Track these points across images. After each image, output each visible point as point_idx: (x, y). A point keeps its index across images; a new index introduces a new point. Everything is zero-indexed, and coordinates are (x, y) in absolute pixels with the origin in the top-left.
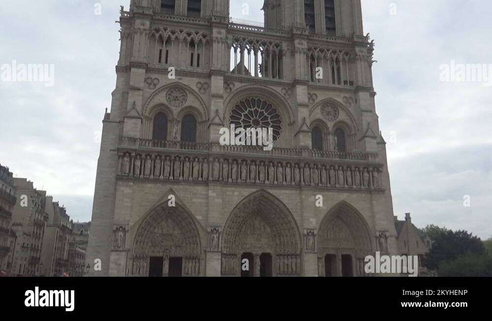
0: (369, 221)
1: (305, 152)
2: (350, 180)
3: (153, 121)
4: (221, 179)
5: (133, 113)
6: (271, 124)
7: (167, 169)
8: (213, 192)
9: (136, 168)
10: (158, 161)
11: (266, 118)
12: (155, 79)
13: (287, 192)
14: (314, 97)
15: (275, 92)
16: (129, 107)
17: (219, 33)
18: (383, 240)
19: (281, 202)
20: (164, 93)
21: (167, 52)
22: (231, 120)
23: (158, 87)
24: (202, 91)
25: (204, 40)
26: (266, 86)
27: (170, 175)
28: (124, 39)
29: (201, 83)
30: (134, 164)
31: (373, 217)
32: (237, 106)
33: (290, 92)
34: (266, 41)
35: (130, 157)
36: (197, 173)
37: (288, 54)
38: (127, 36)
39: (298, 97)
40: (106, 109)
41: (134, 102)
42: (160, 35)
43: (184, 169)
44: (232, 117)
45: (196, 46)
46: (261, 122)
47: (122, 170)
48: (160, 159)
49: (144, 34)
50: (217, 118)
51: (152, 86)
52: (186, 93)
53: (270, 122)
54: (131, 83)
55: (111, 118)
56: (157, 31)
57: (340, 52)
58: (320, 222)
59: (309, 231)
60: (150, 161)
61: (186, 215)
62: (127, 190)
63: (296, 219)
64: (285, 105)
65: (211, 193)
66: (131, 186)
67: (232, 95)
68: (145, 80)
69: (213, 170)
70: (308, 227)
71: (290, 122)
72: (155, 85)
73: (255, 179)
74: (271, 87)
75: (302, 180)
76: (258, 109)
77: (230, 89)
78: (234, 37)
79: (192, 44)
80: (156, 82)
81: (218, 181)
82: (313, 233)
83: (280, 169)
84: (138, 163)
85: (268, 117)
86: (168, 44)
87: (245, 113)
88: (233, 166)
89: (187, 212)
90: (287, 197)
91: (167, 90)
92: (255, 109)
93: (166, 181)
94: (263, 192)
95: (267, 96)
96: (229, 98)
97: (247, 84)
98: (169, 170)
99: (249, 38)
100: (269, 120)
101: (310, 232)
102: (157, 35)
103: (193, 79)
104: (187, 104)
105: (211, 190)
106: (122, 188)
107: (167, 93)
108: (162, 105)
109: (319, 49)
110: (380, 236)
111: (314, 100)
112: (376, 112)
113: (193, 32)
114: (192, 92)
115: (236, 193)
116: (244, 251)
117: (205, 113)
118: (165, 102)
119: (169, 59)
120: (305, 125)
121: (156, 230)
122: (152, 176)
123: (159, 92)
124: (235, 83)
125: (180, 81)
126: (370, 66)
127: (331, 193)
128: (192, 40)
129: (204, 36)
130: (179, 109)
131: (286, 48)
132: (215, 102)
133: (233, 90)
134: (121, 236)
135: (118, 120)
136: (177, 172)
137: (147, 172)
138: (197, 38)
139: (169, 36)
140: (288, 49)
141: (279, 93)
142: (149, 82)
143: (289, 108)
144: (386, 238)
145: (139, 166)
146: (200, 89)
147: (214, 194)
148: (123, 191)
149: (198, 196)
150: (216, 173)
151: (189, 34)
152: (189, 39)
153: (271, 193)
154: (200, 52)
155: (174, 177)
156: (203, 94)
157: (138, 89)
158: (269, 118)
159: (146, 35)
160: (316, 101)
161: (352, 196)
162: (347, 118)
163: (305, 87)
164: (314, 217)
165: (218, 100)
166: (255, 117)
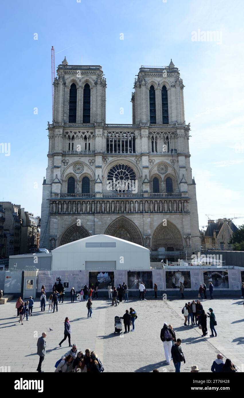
0: (181, 230)
1: (146, 194)
2: (171, 208)
3: (67, 182)
4: (101, 212)
5: (56, 181)
6: (130, 178)
7: (74, 208)
8: (97, 219)
9: (59, 208)
10: (69, 204)
11: (127, 175)
12: (67, 160)
13: (136, 216)
14: (153, 161)
15: (131, 161)
16: (54, 177)
17: (99, 131)
18: (188, 240)
19: (133, 222)
20: (72, 167)
21: (73, 143)
22: (108, 178)
23: (69, 164)
24: (92, 164)
25: (92, 136)
26: (126, 158)
27: (76, 211)
28: (51, 139)
29: (90, 160)
30: (58, 207)
31: (183, 228)
32: (111, 170)
34: (126, 131)
35: (56, 204)
36: (89, 209)
37: (139, 137)
38: (52, 137)
39: (143, 163)
40: (44, 177)
41: (57, 175)
42: (69, 135)
43: (83, 208)
44: (108, 176)
45: (88, 139)
46: (124, 177)
47: (52, 210)
48: (70, 203)
49: (60, 137)
50: (99, 179)
51: (66, 164)
52: (83, 166)
54: (55, 164)
55: (46, 182)
56: (67, 133)
57: (169, 133)
58: (153, 232)
59: (146, 237)
60: (65, 205)
61: (84, 230)
62: (55, 220)
63: (140, 230)
64: (137, 167)
65: (96, 220)
66: (57, 218)
67: (108, 164)
68: (62, 161)
69: (97, 207)
70: (147, 234)
71: (140, 176)
72: (67, 163)
73: (119, 211)
75: (144, 210)
76: (122, 170)
77: (106, 161)
78: (108, 131)
79: (85, 138)
80: (67, 161)
81: (99, 213)
83: (132, 205)
84: (60, 206)
86: (73, 139)
87: (115, 173)
88: (107, 204)
89: (85, 229)
91: (73, 165)
92: (121, 170)
93: (74, 214)
94: (123, 217)
95: (127, 163)
96: (106, 167)
97: (115, 158)
98: (75, 209)
99: (116, 131)
101: (148, 237)
102: (67, 136)
103: (86, 158)
104: (84, 172)
105: (96, 218)
106: (53, 219)
107: (74, 166)
108: (71, 173)
109: (156, 132)
110: (186, 238)
111: (153, 163)
112: (191, 167)
113: (85, 131)
114: (87, 165)
115: (109, 219)
117: (93, 176)
118: (73, 172)
119: (74, 148)
120: (146, 179)
121: (71, 238)
122: (67, 212)
123: (69, 167)
124: (109, 158)
125: (80, 160)
126: (188, 139)
127: (159, 216)
128: (85, 136)
129: (92, 133)
130: (80, 175)
131: (137, 134)
133: (108, 162)
134: (53, 242)
135: (50, 183)
136: (79, 209)
137: (65, 210)
138: (88, 135)
139: (73, 135)
140: (139, 135)
141: (133, 161)
142: (64, 162)
143: (139, 169)
144: (190, 239)
145: (60, 208)
146: (90, 163)
147: (98, 220)
148: (53, 220)
149: (90, 221)
150: (98, 209)
151: (83, 133)
152: (84, 136)
153: (127, 217)
154: (90, 142)
155: (78, 212)
156: (92, 165)
157: (58, 167)
158: (129, 175)
159: (61, 137)
160: (155, 163)
161: (172, 217)
162: (172, 171)
163: (147, 157)
164: (150, 229)
165: (99, 170)
166: (121, 175)
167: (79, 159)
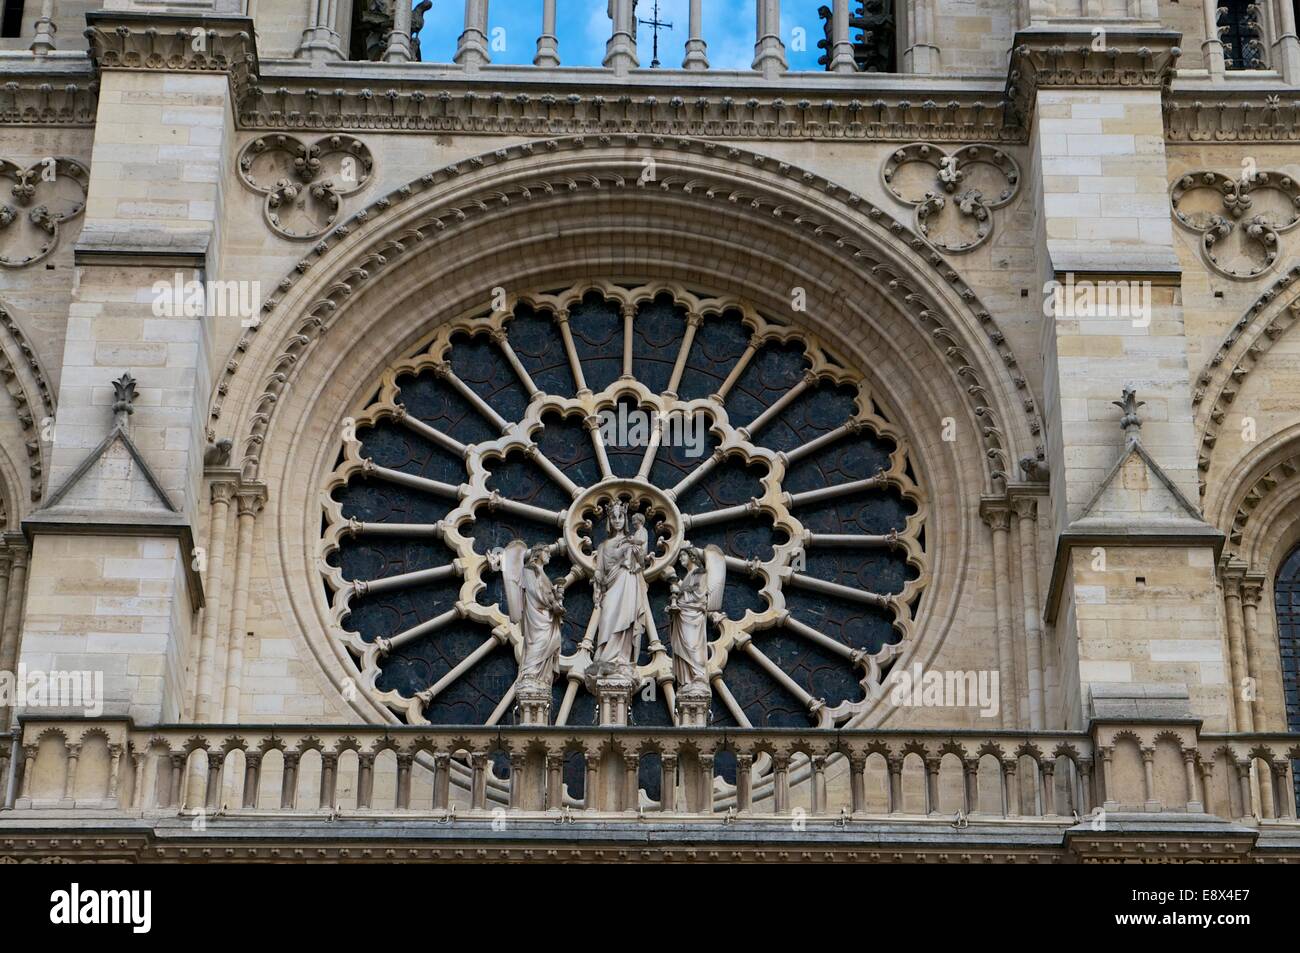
1: (1143, 756)
6: (802, 533)
11: (742, 477)
14: (1272, 209)
15: (814, 197)
22: (339, 522)
26: (709, 152)
32: (420, 383)
33: (984, 186)
39: (1054, 206)
46: (684, 520)
50: (113, 466)
53: (783, 517)
64: (936, 319)
67: (339, 257)
71: (999, 477)
74: (771, 151)
76: (647, 395)
77: (326, 202)
85: (761, 468)
87: (497, 445)
92: (609, 393)
95: (743, 259)
96: (306, 287)
97: (499, 145)
100: (775, 498)
111: (1266, 243)
120: (1131, 466)
124: (377, 145)
132: (109, 310)
133: (355, 206)
141: (859, 205)
143: (980, 346)
158: (776, 472)
166: (642, 478)
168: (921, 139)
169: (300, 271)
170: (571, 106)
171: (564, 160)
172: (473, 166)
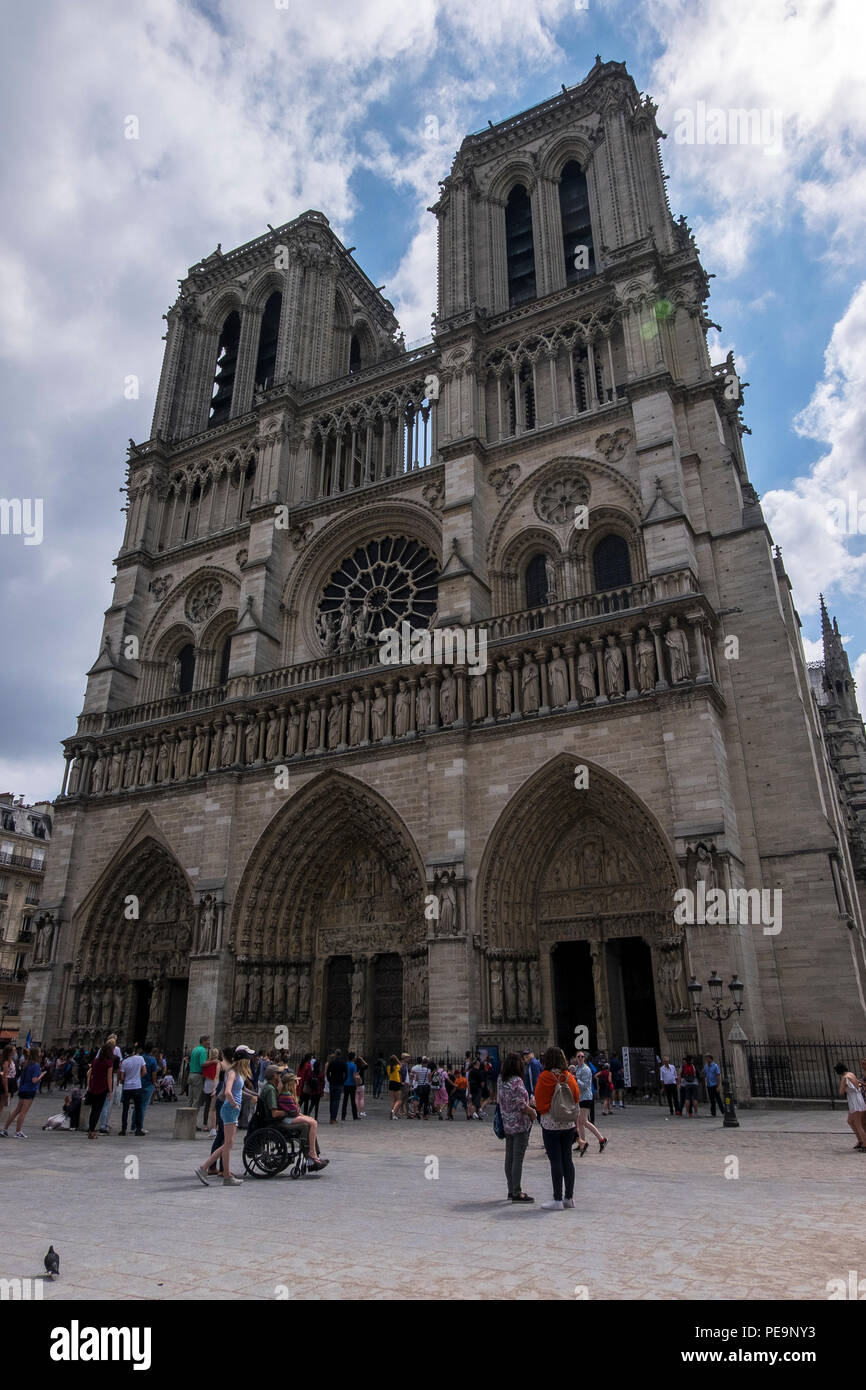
0: (656, 809)
2: (587, 682)
3: (169, 668)
5: (104, 662)
6: (416, 589)
8: (215, 801)
11: (402, 578)
12: (166, 577)
13: (393, 762)
14: (512, 472)
15: (407, 504)
17: (274, 424)
18: (704, 871)
20: (181, 600)
23: (170, 590)
26: (384, 500)
27: (149, 779)
30: (90, 770)
31: (667, 790)
35: (83, 757)
36: (198, 761)
39: (447, 493)
41: (109, 638)
42: (183, 485)
46: (390, 593)
49: (146, 495)
50: (247, 617)
51: (162, 595)
52: (219, 584)
53: (412, 587)
56: (178, 478)
57: (586, 320)
58: (484, 839)
59: (439, 873)
60: (118, 757)
62: (67, 830)
63: (415, 839)
65: (210, 806)
66: (73, 819)
67: (308, 551)
68: (150, 586)
69: (222, 746)
70: (439, 859)
72: (166, 590)
73: (316, 746)
74: (399, 495)
75: (432, 719)
76: (382, 564)
77: (305, 539)
78: (317, 416)
79: (237, 473)
80: (168, 582)
81: (228, 769)
82: (454, 875)
83: (380, 704)
84: (97, 766)
85: (407, 576)
87: (352, 585)
88: (270, 724)
89: (177, 863)
90: (392, 778)
91: (189, 588)
92: (375, 566)
93: (137, 795)
94: (336, 778)
95: (399, 523)
96: (301, 561)
97: (340, 513)
98: (148, 768)
100: (410, 582)
101: (445, 874)
102: (178, 487)
103: (232, 547)
104: (219, 610)
105: (212, 796)
107: (187, 596)
108: (175, 627)
110: (692, 853)
111: (511, 483)
113: (237, 448)
114: (229, 577)
116: (332, 953)
118: (183, 619)
120: (454, 558)
121: (148, 916)
123: (174, 599)
124: (315, 521)
125: (209, 563)
127: (519, 740)
128: (236, 467)
130: (205, 624)
132: (249, 580)
133: (310, 538)
134: (44, 935)
138: (244, 460)
139: (197, 479)
141: (418, 503)
142: (157, 588)
144: (719, 860)
146: (243, 564)
147: (216, 807)
149: (194, 817)
150: (225, 751)
151: (231, 457)
152: (231, 467)
153: (351, 774)
155: (155, 783)
157: (119, 610)
158: (410, 576)
160: (518, 484)
161: (593, 733)
162: (614, 494)
163: (468, 457)
164: (461, 825)
165: (256, 575)
166: (375, 586)
167: (208, 559)
168: (431, 482)
169: (300, 557)
170: (353, 498)
171: (355, 512)
172: (335, 520)
